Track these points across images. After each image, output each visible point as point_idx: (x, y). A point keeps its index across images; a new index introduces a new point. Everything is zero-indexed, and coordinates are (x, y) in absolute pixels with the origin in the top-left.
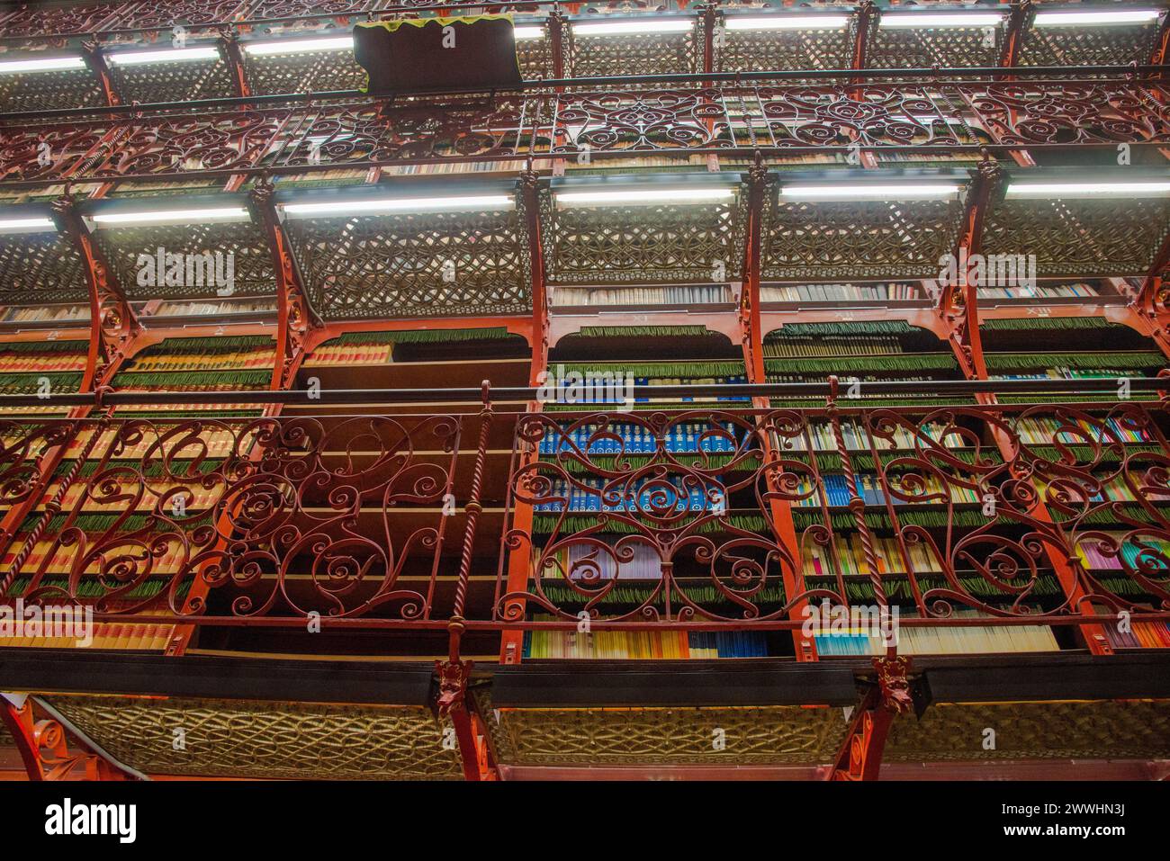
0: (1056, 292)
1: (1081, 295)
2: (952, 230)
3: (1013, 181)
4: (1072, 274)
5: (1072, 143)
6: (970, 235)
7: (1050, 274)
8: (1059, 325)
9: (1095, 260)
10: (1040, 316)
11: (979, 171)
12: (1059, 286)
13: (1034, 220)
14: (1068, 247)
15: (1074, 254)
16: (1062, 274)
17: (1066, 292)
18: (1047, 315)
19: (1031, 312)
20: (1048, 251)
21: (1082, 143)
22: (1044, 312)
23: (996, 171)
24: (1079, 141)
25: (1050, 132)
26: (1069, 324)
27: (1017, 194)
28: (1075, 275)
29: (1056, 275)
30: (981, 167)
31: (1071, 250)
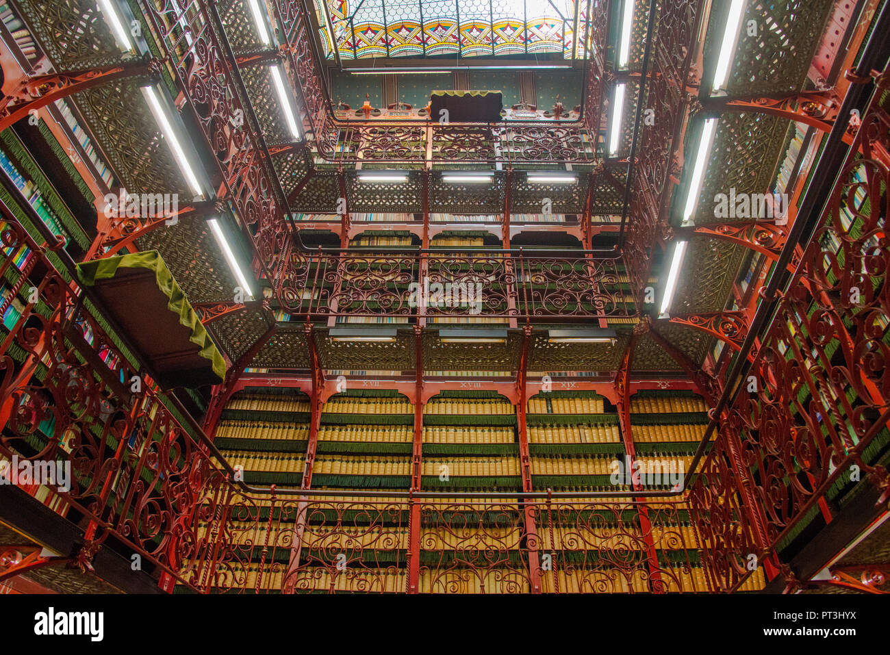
0: (96, 161)
1: (103, 178)
2: (98, 60)
3: (155, 89)
4: (113, 163)
5: (199, 117)
6: (101, 74)
7: (105, 148)
8: (72, 173)
9: (131, 171)
10: (71, 157)
11: (151, 60)
12: (101, 161)
13: (136, 117)
14: (130, 150)
15: (127, 156)
16: (109, 156)
17: (100, 168)
18: (73, 161)
19: (70, 149)
20: (120, 138)
21: (201, 123)
22: (75, 159)
23: (156, 71)
24: (202, 120)
25: (201, 99)
26: (76, 179)
27: (148, 96)
28: (114, 165)
29: (106, 152)
30: (155, 60)
31: (128, 153)
